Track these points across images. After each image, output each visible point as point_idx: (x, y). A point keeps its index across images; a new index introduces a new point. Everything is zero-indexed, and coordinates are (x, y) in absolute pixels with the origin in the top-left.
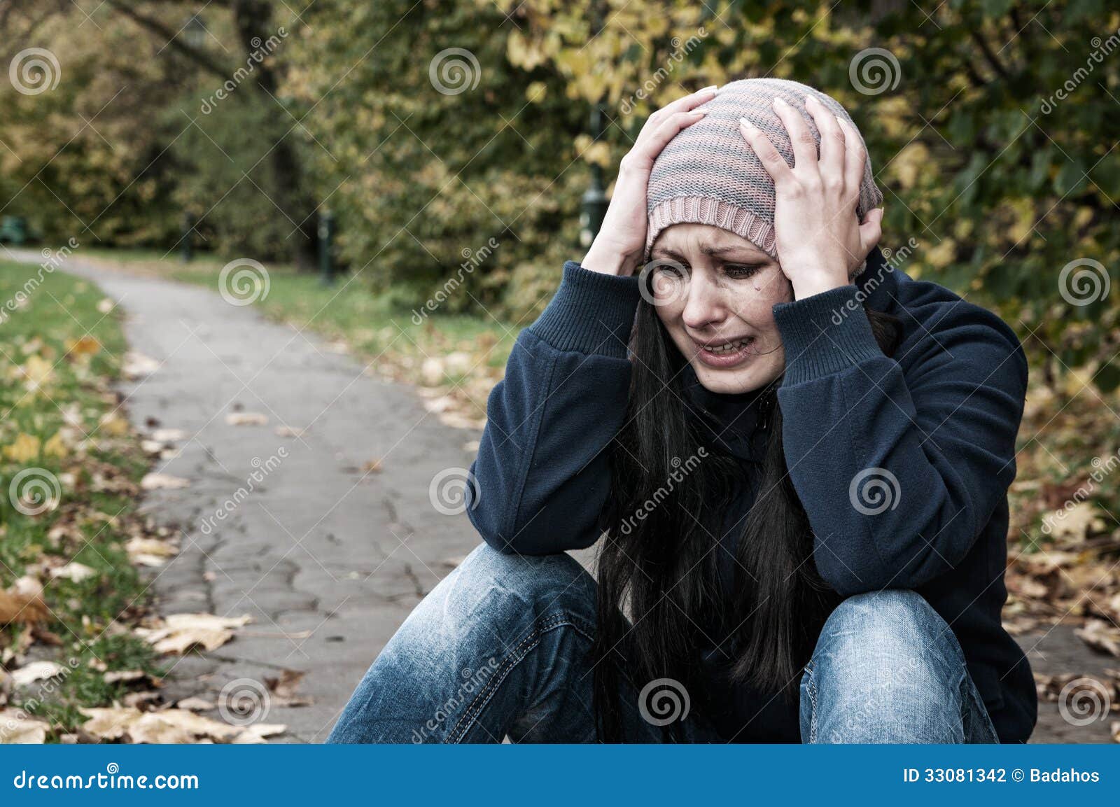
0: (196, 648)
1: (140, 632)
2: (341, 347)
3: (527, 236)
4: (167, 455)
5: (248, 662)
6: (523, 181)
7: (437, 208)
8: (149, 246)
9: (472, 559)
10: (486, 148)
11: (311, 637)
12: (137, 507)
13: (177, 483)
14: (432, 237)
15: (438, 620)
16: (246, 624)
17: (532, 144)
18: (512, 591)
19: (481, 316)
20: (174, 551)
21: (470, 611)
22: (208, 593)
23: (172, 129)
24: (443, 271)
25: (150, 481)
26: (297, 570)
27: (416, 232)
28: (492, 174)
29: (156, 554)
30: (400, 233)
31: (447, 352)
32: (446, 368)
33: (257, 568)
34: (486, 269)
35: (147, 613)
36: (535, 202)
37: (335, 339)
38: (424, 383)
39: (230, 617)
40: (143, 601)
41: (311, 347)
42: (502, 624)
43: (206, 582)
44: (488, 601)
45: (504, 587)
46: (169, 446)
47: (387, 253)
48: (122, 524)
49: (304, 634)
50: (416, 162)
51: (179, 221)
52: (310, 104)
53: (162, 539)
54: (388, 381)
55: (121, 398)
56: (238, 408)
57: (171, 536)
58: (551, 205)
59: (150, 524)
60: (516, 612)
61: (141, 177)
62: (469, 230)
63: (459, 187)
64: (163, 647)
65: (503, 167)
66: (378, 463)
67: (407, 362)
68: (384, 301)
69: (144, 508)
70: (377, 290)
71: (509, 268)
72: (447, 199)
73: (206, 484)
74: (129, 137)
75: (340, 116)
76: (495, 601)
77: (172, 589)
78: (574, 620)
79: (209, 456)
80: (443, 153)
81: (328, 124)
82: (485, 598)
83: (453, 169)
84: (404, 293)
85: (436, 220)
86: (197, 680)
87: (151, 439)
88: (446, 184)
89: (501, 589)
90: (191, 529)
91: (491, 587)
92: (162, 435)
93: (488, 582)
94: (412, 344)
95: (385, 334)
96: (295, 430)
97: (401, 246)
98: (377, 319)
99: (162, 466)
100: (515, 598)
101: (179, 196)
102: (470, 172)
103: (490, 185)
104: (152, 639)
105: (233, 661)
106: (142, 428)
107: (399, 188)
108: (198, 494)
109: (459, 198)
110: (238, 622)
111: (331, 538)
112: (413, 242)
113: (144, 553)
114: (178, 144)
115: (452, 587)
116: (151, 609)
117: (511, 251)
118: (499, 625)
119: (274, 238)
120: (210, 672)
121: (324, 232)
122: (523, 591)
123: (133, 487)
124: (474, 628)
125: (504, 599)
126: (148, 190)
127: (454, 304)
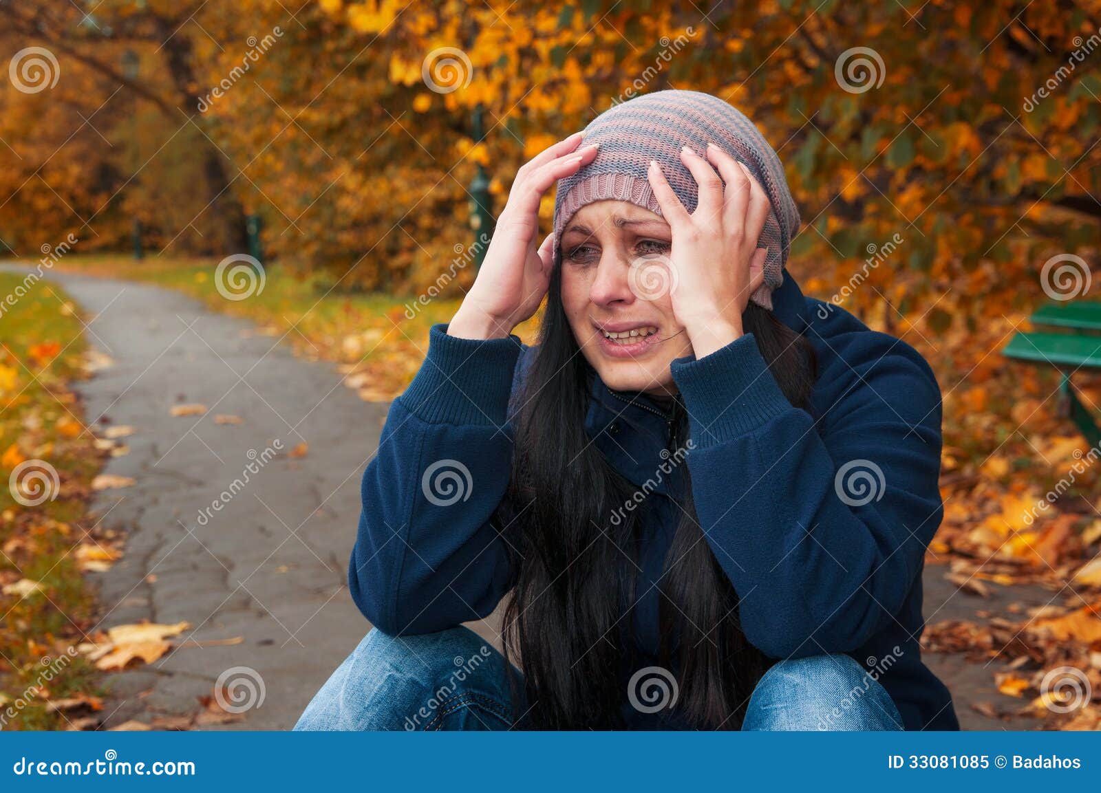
0: (135, 662)
1: (84, 648)
2: (271, 331)
3: (425, 221)
4: (117, 453)
5: (185, 674)
6: (418, 175)
7: (345, 202)
8: (105, 249)
9: (366, 644)
10: (383, 149)
11: (243, 643)
12: (87, 510)
13: (123, 482)
14: (344, 229)
15: (335, 714)
16: (183, 631)
17: (423, 142)
18: (409, 675)
19: (391, 293)
20: (119, 554)
21: (367, 703)
22: (150, 598)
23: (118, 149)
24: (355, 255)
25: (100, 482)
26: (231, 566)
27: (330, 225)
28: (391, 170)
29: (103, 560)
30: (316, 226)
31: (364, 330)
32: (363, 343)
33: (195, 567)
34: (393, 252)
35: (91, 626)
36: (430, 192)
37: (266, 324)
38: (345, 360)
39: (169, 624)
40: (89, 611)
41: (245, 335)
42: (403, 712)
43: (147, 586)
44: (385, 690)
45: (401, 672)
46: (119, 443)
47: (307, 244)
48: (73, 531)
49: (237, 640)
50: (326, 165)
51: (129, 227)
52: (231, 121)
53: (108, 542)
54: (314, 359)
55: (78, 397)
56: (181, 399)
57: (118, 538)
58: (443, 194)
59: (97, 529)
60: (416, 697)
61: (93, 191)
62: (376, 220)
63: (362, 184)
64: (106, 663)
65: (400, 164)
66: (304, 448)
67: (329, 340)
68: (307, 286)
69: (93, 511)
70: (300, 276)
71: (412, 249)
72: (353, 194)
73: (150, 482)
74: (81, 158)
75: (257, 130)
76: (392, 689)
77: (117, 596)
78: (478, 699)
79: (154, 451)
80: (347, 155)
81: (246, 138)
82: (382, 686)
83: (357, 168)
84: (323, 276)
85: (345, 213)
86: (137, 697)
87: (103, 437)
88: (351, 182)
89: (398, 675)
90: (136, 529)
91: (388, 674)
92: (113, 432)
93: (384, 669)
94: (333, 323)
95: (309, 316)
96: (233, 418)
97: (318, 237)
98: (302, 302)
99: (112, 464)
100: (413, 683)
101: (127, 206)
102: (372, 168)
103: (390, 180)
104: (94, 656)
105: (170, 674)
106: (95, 426)
107: (312, 188)
108: (142, 492)
109: (364, 192)
110: (175, 629)
111: (262, 530)
112: (329, 235)
113: (92, 559)
114: (123, 162)
115: (347, 677)
116: (96, 619)
117: (413, 234)
118: (399, 713)
119: (211, 235)
120: (149, 687)
121: (252, 228)
122: (421, 675)
123: (84, 490)
124: (372, 720)
125: (402, 684)
126: (101, 204)
127: (368, 283)
